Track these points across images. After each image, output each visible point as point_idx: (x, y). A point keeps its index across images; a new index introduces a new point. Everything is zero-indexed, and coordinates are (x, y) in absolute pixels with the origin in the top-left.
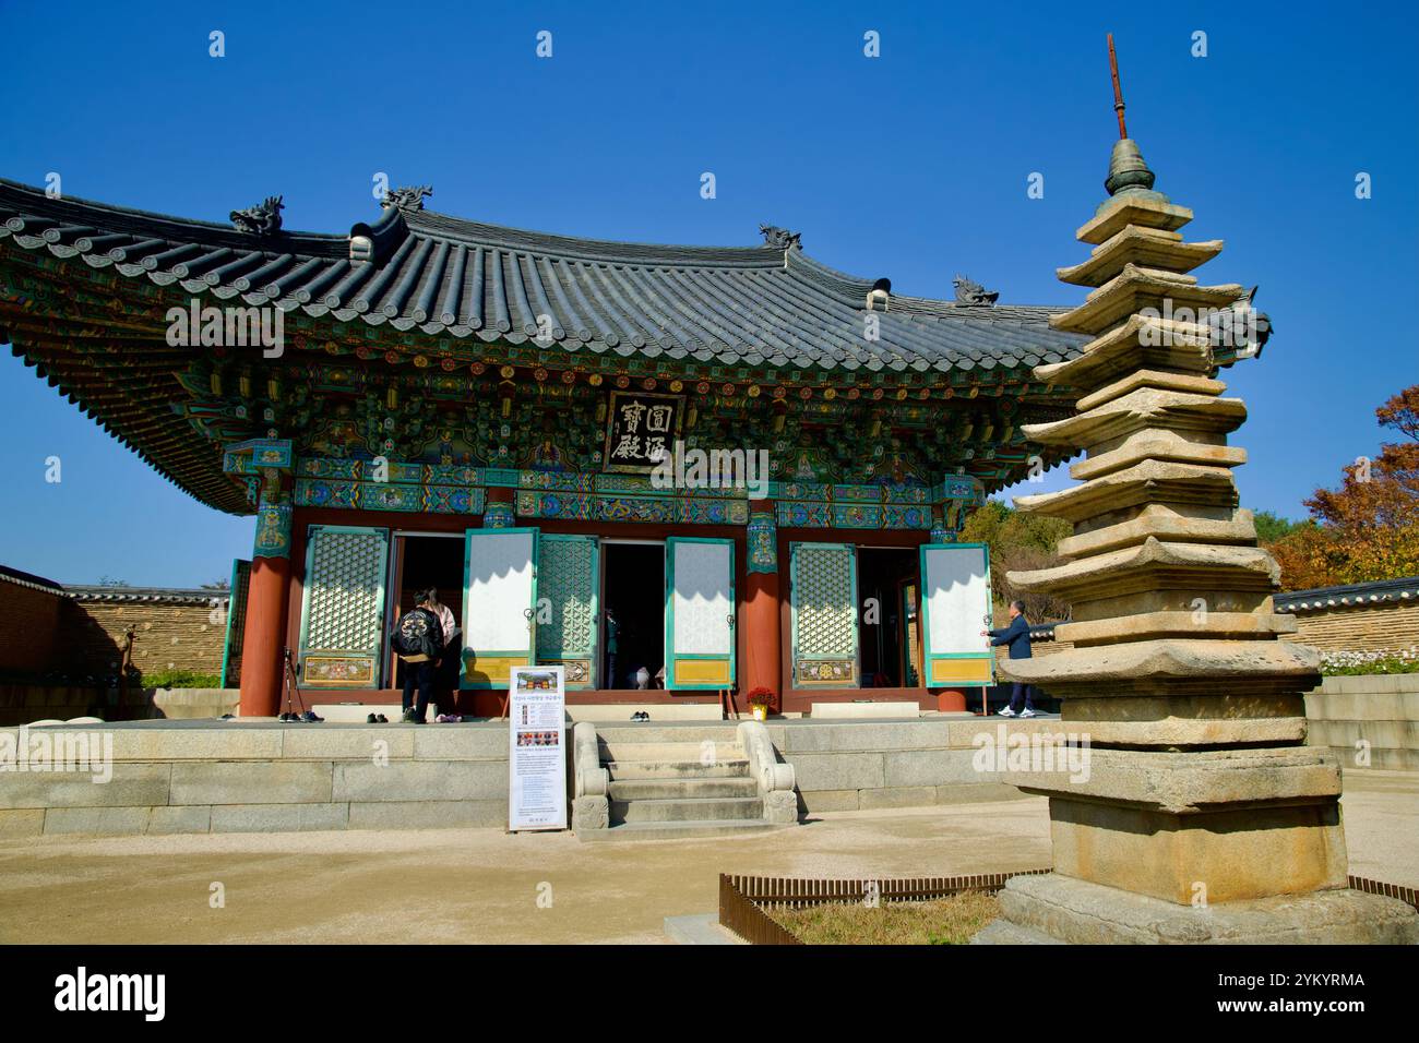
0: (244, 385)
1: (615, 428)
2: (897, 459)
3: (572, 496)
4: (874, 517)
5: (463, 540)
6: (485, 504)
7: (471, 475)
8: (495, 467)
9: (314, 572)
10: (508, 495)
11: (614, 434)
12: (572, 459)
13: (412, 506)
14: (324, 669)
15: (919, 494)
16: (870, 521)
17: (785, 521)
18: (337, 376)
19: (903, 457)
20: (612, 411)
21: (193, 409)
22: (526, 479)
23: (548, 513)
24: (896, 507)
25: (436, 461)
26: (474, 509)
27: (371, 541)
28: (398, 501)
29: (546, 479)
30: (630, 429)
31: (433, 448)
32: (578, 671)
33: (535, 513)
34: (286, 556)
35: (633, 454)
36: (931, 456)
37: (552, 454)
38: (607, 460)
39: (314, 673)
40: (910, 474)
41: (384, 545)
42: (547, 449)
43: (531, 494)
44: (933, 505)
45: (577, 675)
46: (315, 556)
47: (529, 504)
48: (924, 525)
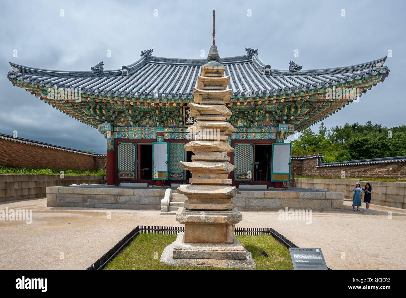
0: (98, 111)
1: (186, 116)
2: (267, 120)
3: (177, 133)
4: (259, 136)
5: (152, 145)
6: (157, 136)
7: (153, 129)
8: (159, 127)
9: (120, 153)
10: (162, 134)
11: (186, 117)
12: (178, 124)
13: (140, 137)
14: (124, 175)
15: (273, 129)
16: (258, 137)
17: (233, 138)
18: (119, 107)
19: (269, 119)
20: (184, 112)
21: (88, 118)
22: (166, 130)
23: (171, 138)
24: (266, 133)
25: (145, 126)
26: (154, 137)
27: (132, 146)
28: (137, 136)
29: (171, 130)
30: (189, 116)
31: (144, 123)
32: (180, 176)
33: (169, 138)
34: (113, 150)
35: (191, 122)
36: (277, 118)
37: (173, 123)
38: (185, 124)
39: (121, 176)
40: (271, 124)
41: (134, 147)
42: (172, 122)
43: (168, 133)
44: (277, 132)
45: (180, 177)
46: (120, 150)
47: (167, 136)
48: (274, 138)
